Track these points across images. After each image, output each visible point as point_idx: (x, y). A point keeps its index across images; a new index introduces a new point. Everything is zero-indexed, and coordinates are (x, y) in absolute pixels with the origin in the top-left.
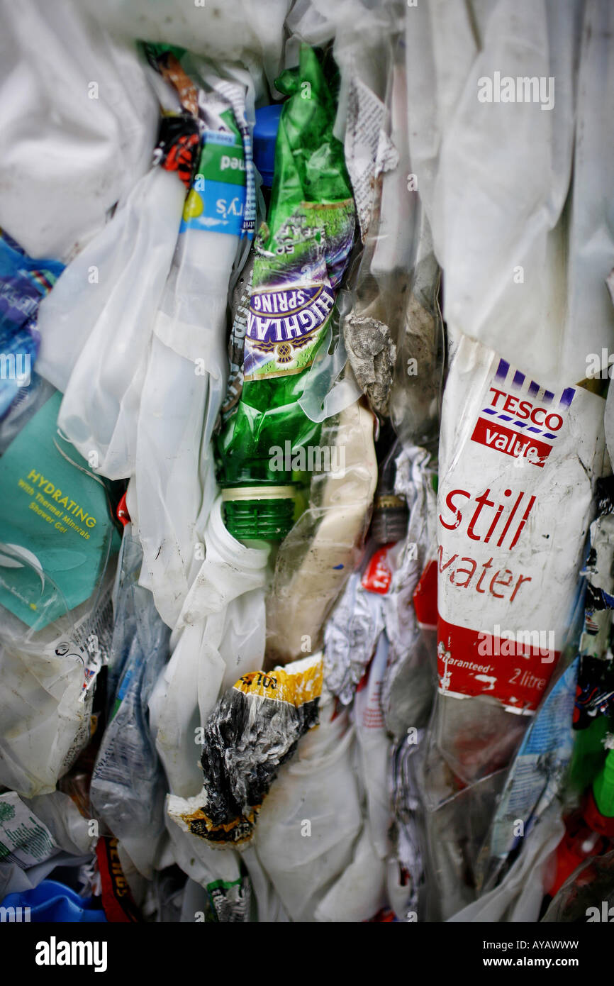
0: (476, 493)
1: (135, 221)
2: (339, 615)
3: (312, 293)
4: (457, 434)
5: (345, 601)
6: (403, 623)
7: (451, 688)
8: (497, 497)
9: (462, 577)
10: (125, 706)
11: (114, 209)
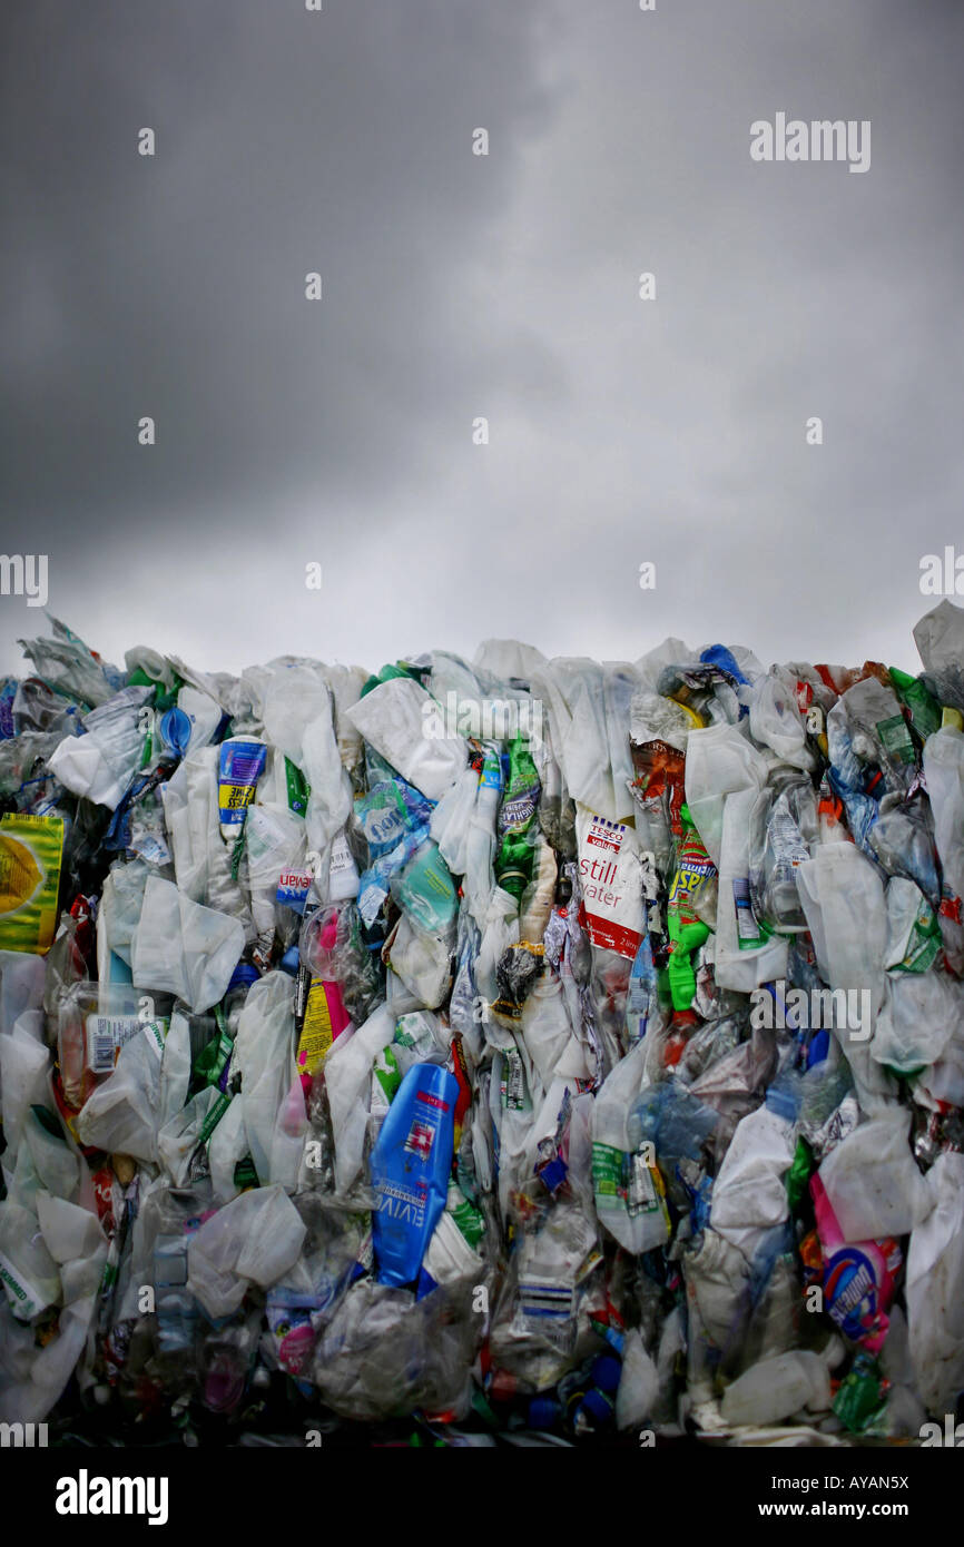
0: (592, 860)
1: (462, 786)
2: (549, 928)
3: (525, 804)
4: (582, 840)
5: (551, 920)
6: (576, 930)
7: (595, 943)
8: (600, 862)
9: (592, 894)
10: (464, 968)
11: (455, 783)
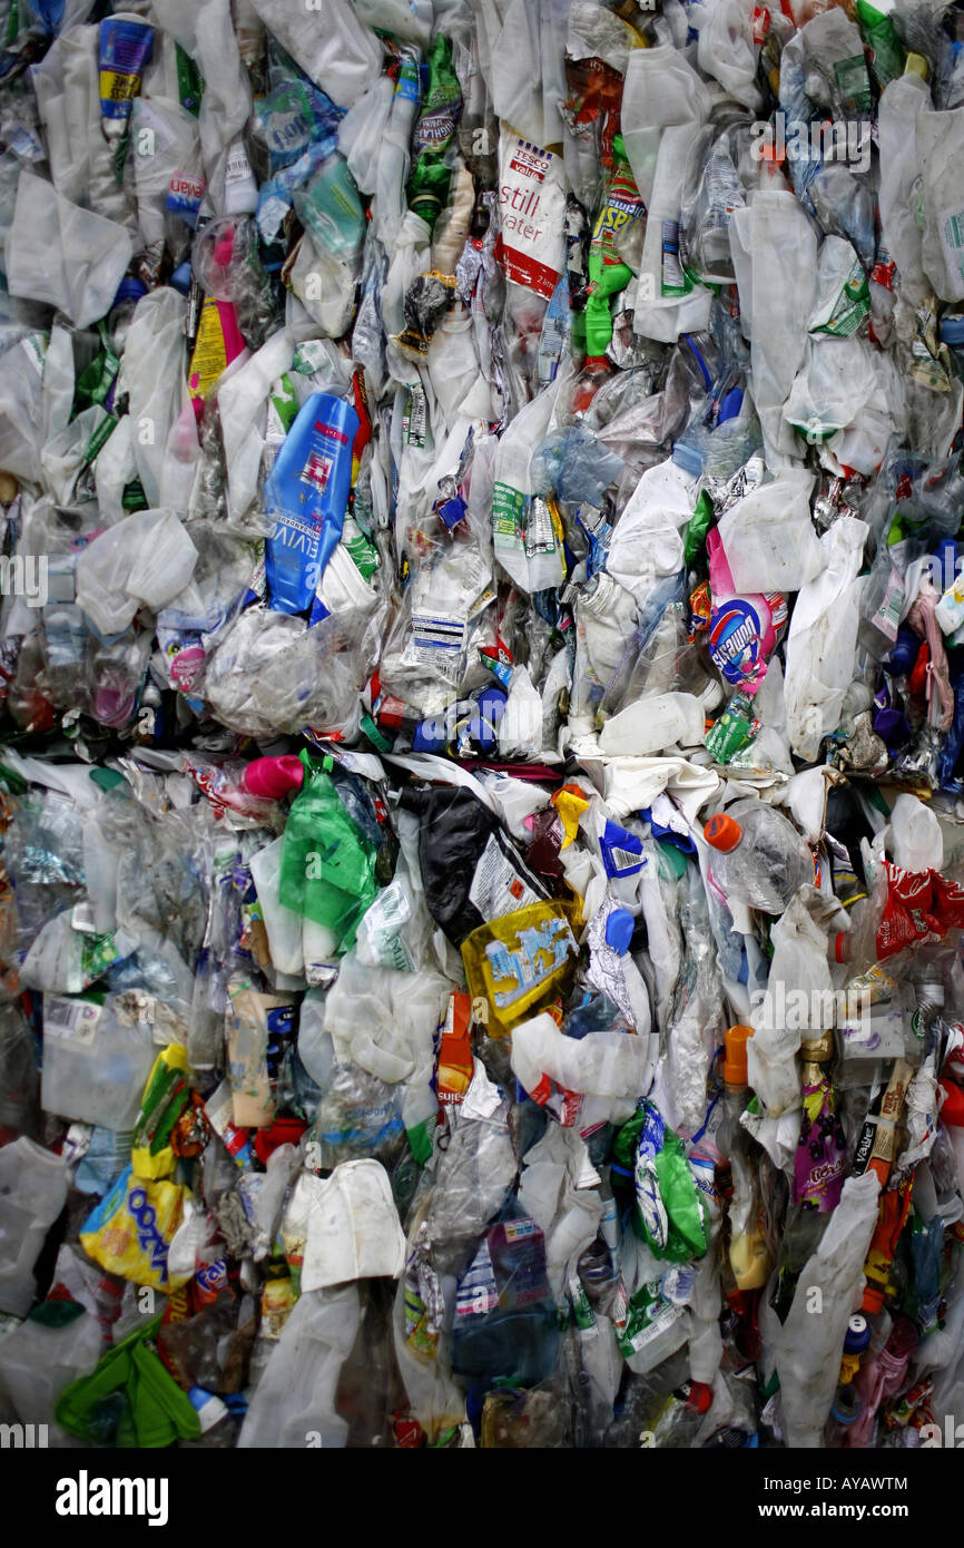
0: (514, 188)
1: (375, 97)
2: (462, 260)
4: (505, 165)
5: (465, 252)
6: (490, 264)
7: (511, 278)
8: (522, 191)
9: (511, 225)
10: (369, 297)
11: (366, 92)
